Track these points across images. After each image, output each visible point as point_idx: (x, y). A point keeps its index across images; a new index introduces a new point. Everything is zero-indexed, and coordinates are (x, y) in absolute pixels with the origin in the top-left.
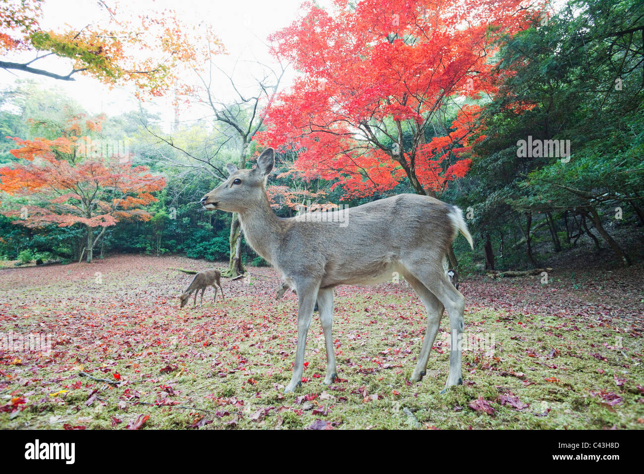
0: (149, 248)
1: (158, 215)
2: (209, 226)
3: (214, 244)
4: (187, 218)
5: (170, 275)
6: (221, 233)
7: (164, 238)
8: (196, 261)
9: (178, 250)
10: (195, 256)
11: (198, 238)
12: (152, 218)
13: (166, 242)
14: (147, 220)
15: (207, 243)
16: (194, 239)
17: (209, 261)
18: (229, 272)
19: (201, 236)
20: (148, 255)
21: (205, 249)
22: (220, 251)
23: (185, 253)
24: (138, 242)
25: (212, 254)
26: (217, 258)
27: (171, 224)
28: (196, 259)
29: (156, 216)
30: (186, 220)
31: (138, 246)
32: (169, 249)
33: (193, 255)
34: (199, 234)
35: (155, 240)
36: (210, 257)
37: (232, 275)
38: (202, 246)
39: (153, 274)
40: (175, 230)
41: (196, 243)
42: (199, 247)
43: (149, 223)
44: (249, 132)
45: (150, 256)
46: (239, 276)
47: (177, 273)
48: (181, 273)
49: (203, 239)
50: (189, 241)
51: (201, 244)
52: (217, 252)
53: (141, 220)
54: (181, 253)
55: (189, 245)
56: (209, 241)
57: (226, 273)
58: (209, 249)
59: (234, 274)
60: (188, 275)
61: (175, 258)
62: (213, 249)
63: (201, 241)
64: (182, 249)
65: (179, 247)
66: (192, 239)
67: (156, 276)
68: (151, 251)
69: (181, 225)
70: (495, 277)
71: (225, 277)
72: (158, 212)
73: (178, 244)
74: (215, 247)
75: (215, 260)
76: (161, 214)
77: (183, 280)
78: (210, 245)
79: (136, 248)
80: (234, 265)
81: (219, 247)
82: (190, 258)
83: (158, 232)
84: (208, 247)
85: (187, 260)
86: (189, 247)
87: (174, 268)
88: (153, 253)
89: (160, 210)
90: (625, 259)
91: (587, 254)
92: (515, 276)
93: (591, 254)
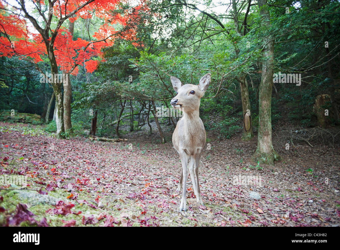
70: (94, 140)
90: (163, 140)
91: (145, 134)
92: (105, 141)
93: (147, 135)
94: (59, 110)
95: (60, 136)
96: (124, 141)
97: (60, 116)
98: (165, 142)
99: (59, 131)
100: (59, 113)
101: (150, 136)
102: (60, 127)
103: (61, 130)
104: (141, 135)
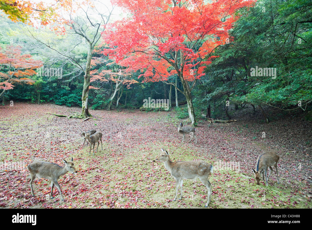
0: (33, 99)
1: (38, 81)
2: (67, 88)
3: (71, 97)
4: (55, 84)
5: (49, 118)
6: (74, 91)
7: (42, 94)
8: (61, 107)
9: (50, 100)
10: (60, 104)
11: (62, 94)
12: (34, 83)
13: (43, 96)
14: (32, 84)
15: (67, 97)
16: (59, 95)
17: (68, 106)
18: (82, 116)
19: (63, 93)
20: (32, 103)
21: (66, 100)
22: (74, 101)
23: (54, 102)
24: (26, 96)
25: (70, 103)
26: (73, 105)
27: (46, 86)
28: (61, 105)
29: (37, 82)
30: (54, 85)
31: (26, 98)
32: (45, 100)
33: (59, 103)
34: (62, 92)
35: (37, 95)
36: (68, 104)
37: (83, 117)
38: (64, 99)
39: (38, 117)
40: (48, 90)
41: (61, 96)
42: (63, 99)
43: (33, 85)
44: (93, 42)
45: (34, 104)
46: (88, 118)
47: (53, 116)
48: (55, 116)
49: (65, 95)
50: (56, 96)
51: (64, 98)
52: (73, 102)
53: (27, 84)
54: (52, 102)
55: (57, 97)
56: (68, 96)
57: (80, 116)
58: (68, 100)
59: (85, 117)
60: (59, 118)
61: (49, 105)
62: (70, 100)
63: (64, 96)
64: (53, 100)
65: (51, 99)
66: (58, 95)
67: (41, 119)
68: (34, 101)
69: (51, 87)
70: (212, 122)
71: (80, 118)
72: (38, 80)
73: (50, 97)
74: (71, 99)
75: (72, 106)
76: (40, 81)
77: (57, 121)
78: (69, 98)
79: (25, 99)
80: (84, 112)
81: (74, 99)
82: (57, 105)
83: (38, 91)
84: (67, 99)
85: (56, 106)
86: (56, 99)
87: (50, 113)
88: (36, 102)
89: (39, 79)
90: (267, 120)
91: (249, 113)
92: (220, 122)
93: (251, 113)
94: (191, 110)
95: (194, 125)
96: (234, 121)
97: (193, 113)
98: (269, 121)
99: (193, 122)
100: (191, 112)
101: (254, 114)
102: (193, 120)
103: (194, 122)
104: (246, 114)
